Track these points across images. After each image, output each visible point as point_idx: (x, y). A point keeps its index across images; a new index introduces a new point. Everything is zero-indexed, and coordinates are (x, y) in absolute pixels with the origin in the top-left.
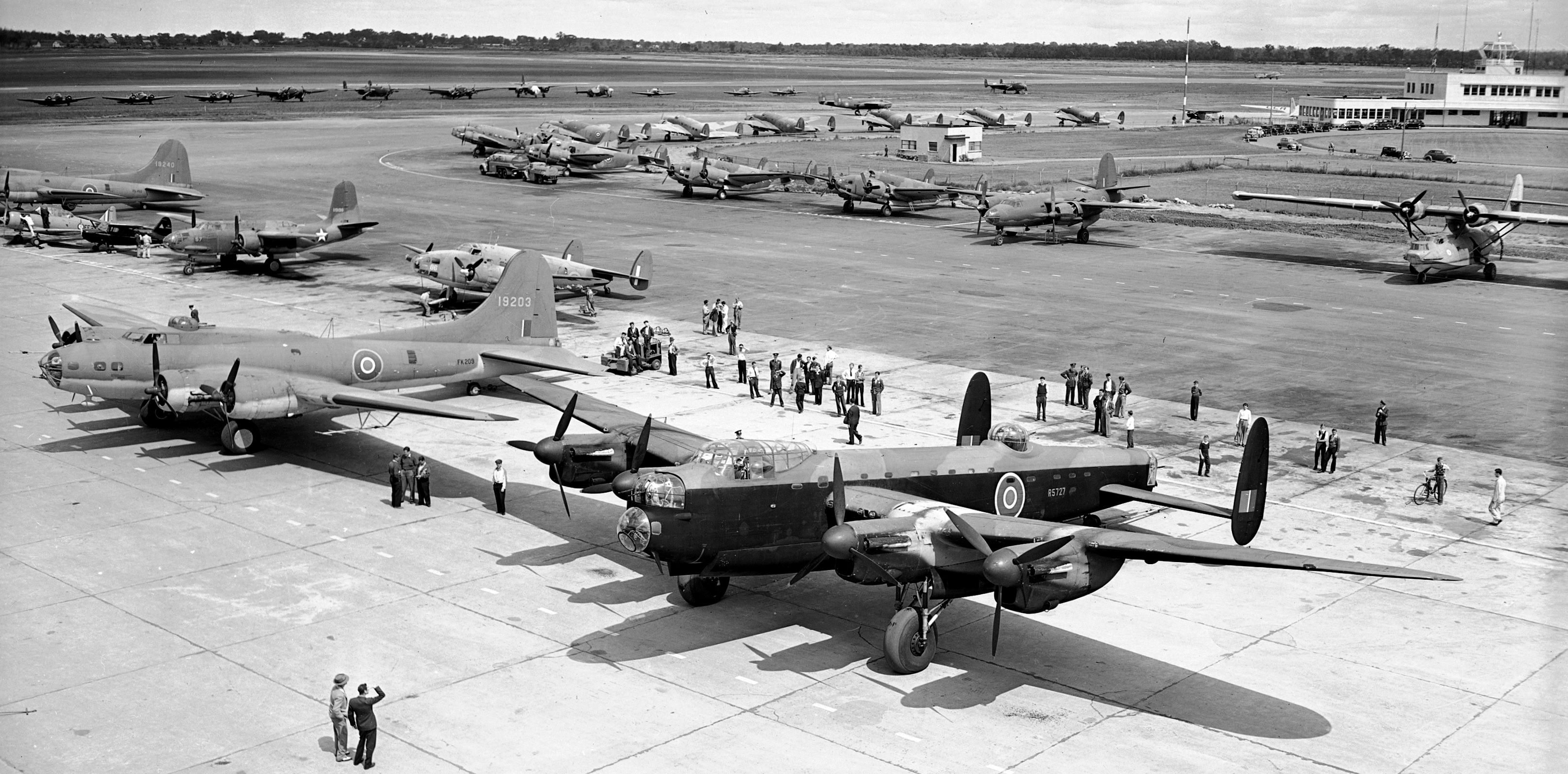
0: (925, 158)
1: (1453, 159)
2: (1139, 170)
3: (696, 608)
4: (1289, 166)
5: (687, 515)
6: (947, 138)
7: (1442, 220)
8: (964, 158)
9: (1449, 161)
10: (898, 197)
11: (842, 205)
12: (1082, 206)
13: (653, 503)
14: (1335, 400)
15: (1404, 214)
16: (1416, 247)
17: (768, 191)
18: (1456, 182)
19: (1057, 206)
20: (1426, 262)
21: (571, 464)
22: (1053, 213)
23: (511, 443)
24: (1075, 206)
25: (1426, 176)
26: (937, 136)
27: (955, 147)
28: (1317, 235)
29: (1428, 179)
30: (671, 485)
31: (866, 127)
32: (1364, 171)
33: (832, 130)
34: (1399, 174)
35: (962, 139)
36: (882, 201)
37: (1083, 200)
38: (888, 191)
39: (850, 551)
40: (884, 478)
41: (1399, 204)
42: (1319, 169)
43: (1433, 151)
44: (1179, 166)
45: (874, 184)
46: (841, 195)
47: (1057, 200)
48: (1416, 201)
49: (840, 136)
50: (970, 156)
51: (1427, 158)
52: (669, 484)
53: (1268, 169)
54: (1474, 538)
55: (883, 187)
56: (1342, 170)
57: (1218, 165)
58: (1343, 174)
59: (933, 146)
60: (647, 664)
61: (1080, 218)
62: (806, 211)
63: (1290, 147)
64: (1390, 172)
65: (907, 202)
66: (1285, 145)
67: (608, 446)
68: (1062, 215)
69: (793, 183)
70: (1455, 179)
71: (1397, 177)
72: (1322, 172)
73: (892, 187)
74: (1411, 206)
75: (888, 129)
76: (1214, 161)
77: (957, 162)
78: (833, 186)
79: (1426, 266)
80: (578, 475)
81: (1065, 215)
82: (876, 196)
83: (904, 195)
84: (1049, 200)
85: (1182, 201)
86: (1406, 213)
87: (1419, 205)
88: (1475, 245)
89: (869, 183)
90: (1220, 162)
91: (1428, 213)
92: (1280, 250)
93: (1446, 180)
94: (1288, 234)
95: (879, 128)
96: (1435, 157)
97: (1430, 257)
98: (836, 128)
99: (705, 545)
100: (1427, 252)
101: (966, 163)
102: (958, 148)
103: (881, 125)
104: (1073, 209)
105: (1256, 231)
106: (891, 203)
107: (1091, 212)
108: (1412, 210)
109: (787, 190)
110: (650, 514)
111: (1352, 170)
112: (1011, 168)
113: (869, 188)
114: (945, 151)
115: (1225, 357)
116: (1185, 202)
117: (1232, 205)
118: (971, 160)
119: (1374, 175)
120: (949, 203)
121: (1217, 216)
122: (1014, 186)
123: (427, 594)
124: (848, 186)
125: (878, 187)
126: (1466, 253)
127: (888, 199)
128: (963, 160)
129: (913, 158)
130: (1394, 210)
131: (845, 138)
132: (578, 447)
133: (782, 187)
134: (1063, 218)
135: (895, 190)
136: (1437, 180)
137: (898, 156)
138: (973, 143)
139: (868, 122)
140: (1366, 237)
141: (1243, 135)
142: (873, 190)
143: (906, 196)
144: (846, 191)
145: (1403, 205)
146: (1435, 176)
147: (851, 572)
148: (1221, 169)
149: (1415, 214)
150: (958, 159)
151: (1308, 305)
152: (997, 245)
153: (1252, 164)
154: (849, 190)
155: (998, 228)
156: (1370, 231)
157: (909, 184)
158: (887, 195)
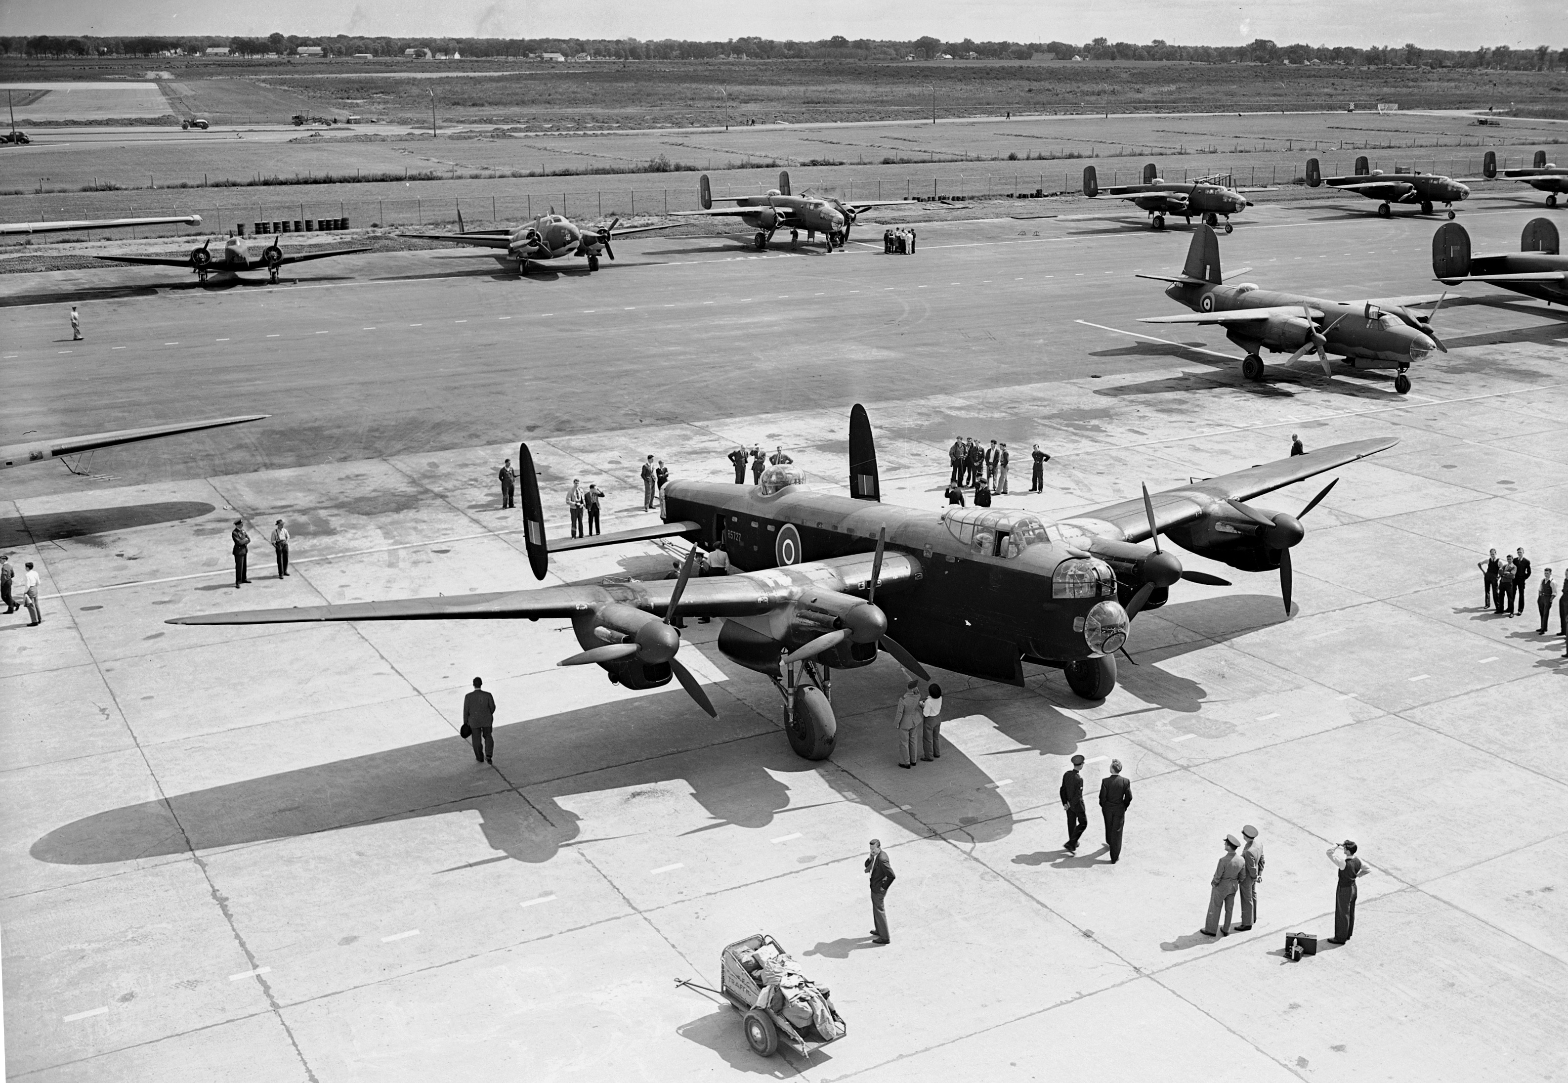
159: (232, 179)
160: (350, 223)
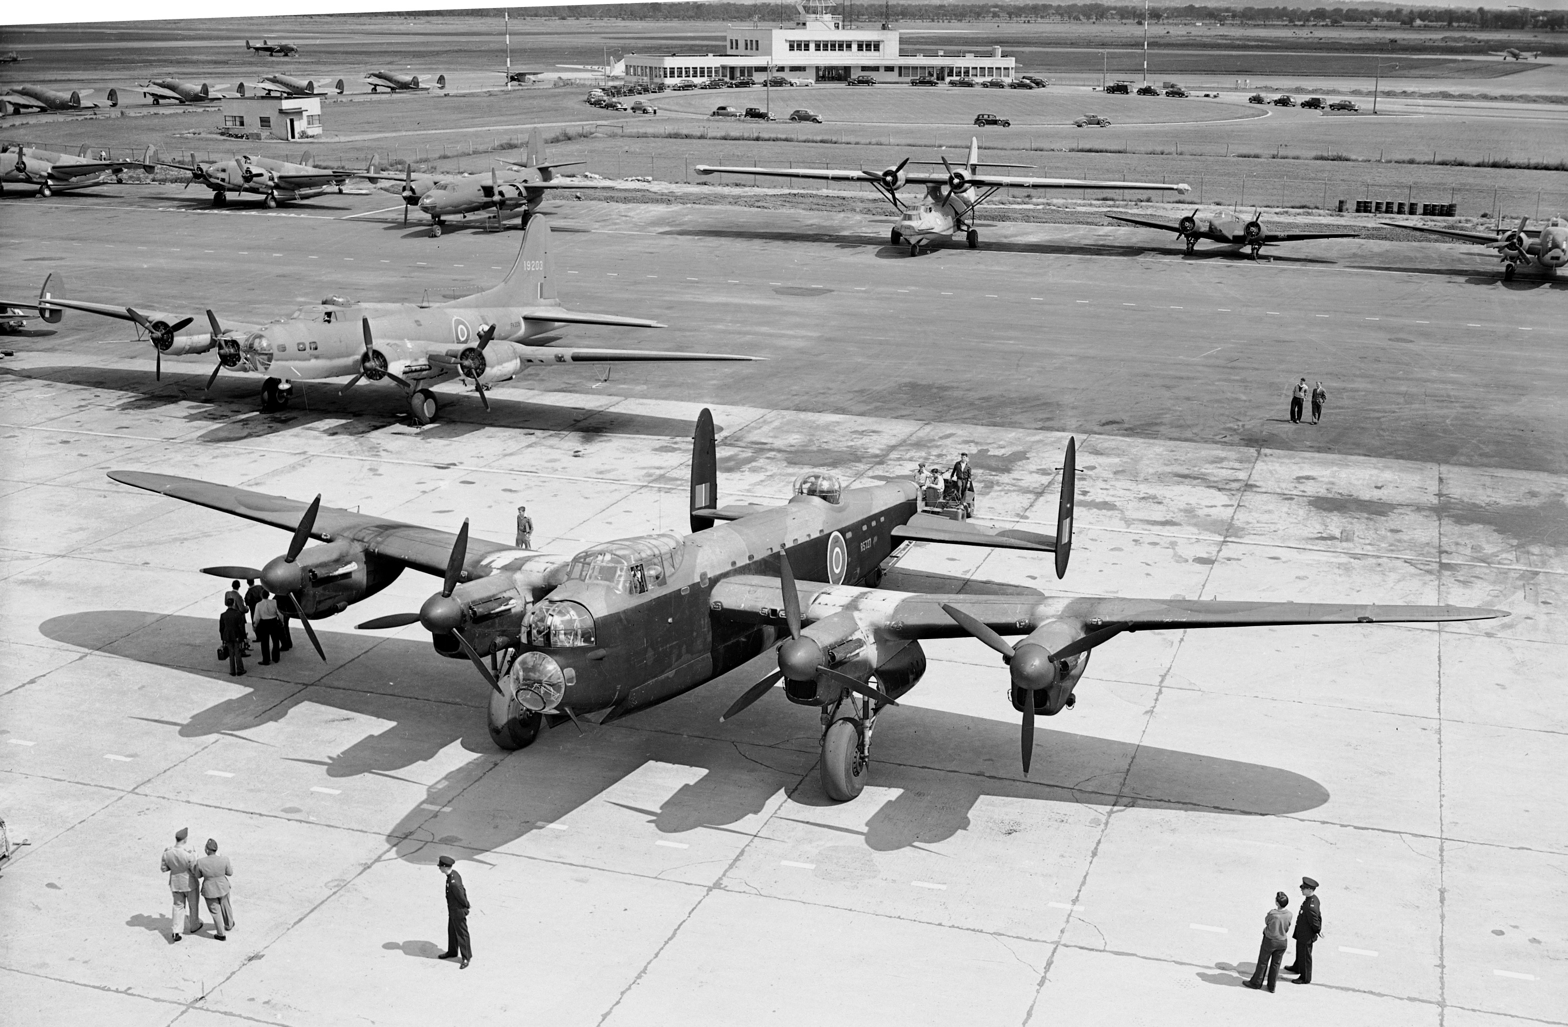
0: (258, 137)
1: (819, 118)
2: (516, 142)
3: (514, 753)
4: (667, 132)
5: (601, 652)
6: (281, 111)
7: (923, 188)
8: (304, 135)
9: (815, 120)
10: (282, 185)
11: (212, 197)
12: (526, 188)
13: (559, 644)
14: (956, 394)
15: (887, 183)
16: (909, 218)
17: (97, 184)
18: (841, 143)
19: (500, 189)
20: (921, 232)
21: (310, 590)
22: (497, 198)
23: (207, 571)
24: (518, 188)
25: (810, 137)
26: (268, 109)
27: (292, 121)
28: (764, 207)
29: (813, 141)
30: (575, 617)
31: (150, 100)
32: (746, 135)
33: (114, 105)
34: (783, 136)
35: (299, 112)
36: (265, 190)
37: (525, 181)
38: (272, 179)
39: (817, 670)
40: (748, 562)
41: (880, 173)
42: (699, 134)
43: (798, 111)
44: (553, 135)
45: (255, 171)
46: (210, 185)
47: (500, 182)
48: (898, 170)
49: (127, 111)
50: (310, 132)
51: (793, 119)
52: (573, 614)
53: (645, 136)
54: (1236, 537)
55: (267, 175)
56: (723, 134)
57: (592, 133)
58: (725, 138)
59: (265, 122)
60: (523, 844)
61: (525, 201)
62: (170, 207)
63: (645, 111)
64: (773, 136)
65: (293, 190)
66: (639, 109)
67: (348, 559)
68: (507, 199)
69: (125, 174)
70: (840, 140)
71: (781, 140)
72: (702, 137)
73: (276, 175)
74: (894, 174)
75: (177, 102)
76: (587, 129)
77: (297, 139)
78: (200, 176)
79: (919, 237)
80: (319, 602)
81: (511, 199)
82: (257, 186)
83: (291, 183)
84: (489, 182)
85: (593, 175)
86: (889, 182)
87: (901, 174)
88: (956, 213)
89: (248, 171)
90: (593, 130)
91: (908, 181)
92: (743, 226)
93: (831, 142)
94: (729, 207)
95: (167, 101)
96: (800, 117)
97: (923, 227)
98: (119, 102)
99: (619, 687)
100: (920, 222)
101: (306, 140)
102: (296, 123)
103: (169, 98)
104: (517, 192)
105: (697, 206)
106: (276, 193)
107: (534, 194)
108: (895, 179)
109: (120, 181)
110: (557, 658)
111: (734, 134)
112: (367, 144)
113: (249, 176)
114: (279, 124)
115: (803, 353)
116: (597, 176)
117: (650, 178)
118: (312, 137)
119: (757, 139)
120: (336, 189)
121: (644, 191)
122: (392, 166)
123: (133, 791)
124: (221, 175)
125: (261, 175)
126: (951, 221)
127: (272, 188)
128: (302, 137)
129: (242, 137)
130: (872, 179)
131: (132, 114)
132: (317, 566)
133: (114, 177)
134: (508, 202)
135: (280, 178)
136: (822, 141)
137: (222, 134)
138: (310, 117)
139: (153, 95)
140: (814, 207)
141: (585, 98)
142: (255, 179)
143: (290, 184)
144: (219, 181)
145: (886, 174)
146: (819, 138)
147: (815, 695)
148: (595, 137)
149: (899, 183)
150: (297, 135)
151: (828, 287)
152: (436, 236)
153: (628, 131)
154: (223, 180)
155: (433, 217)
156: (815, 201)
157: (291, 169)
158: (271, 183)
159: (1460, 158)
160: (1458, 210)
